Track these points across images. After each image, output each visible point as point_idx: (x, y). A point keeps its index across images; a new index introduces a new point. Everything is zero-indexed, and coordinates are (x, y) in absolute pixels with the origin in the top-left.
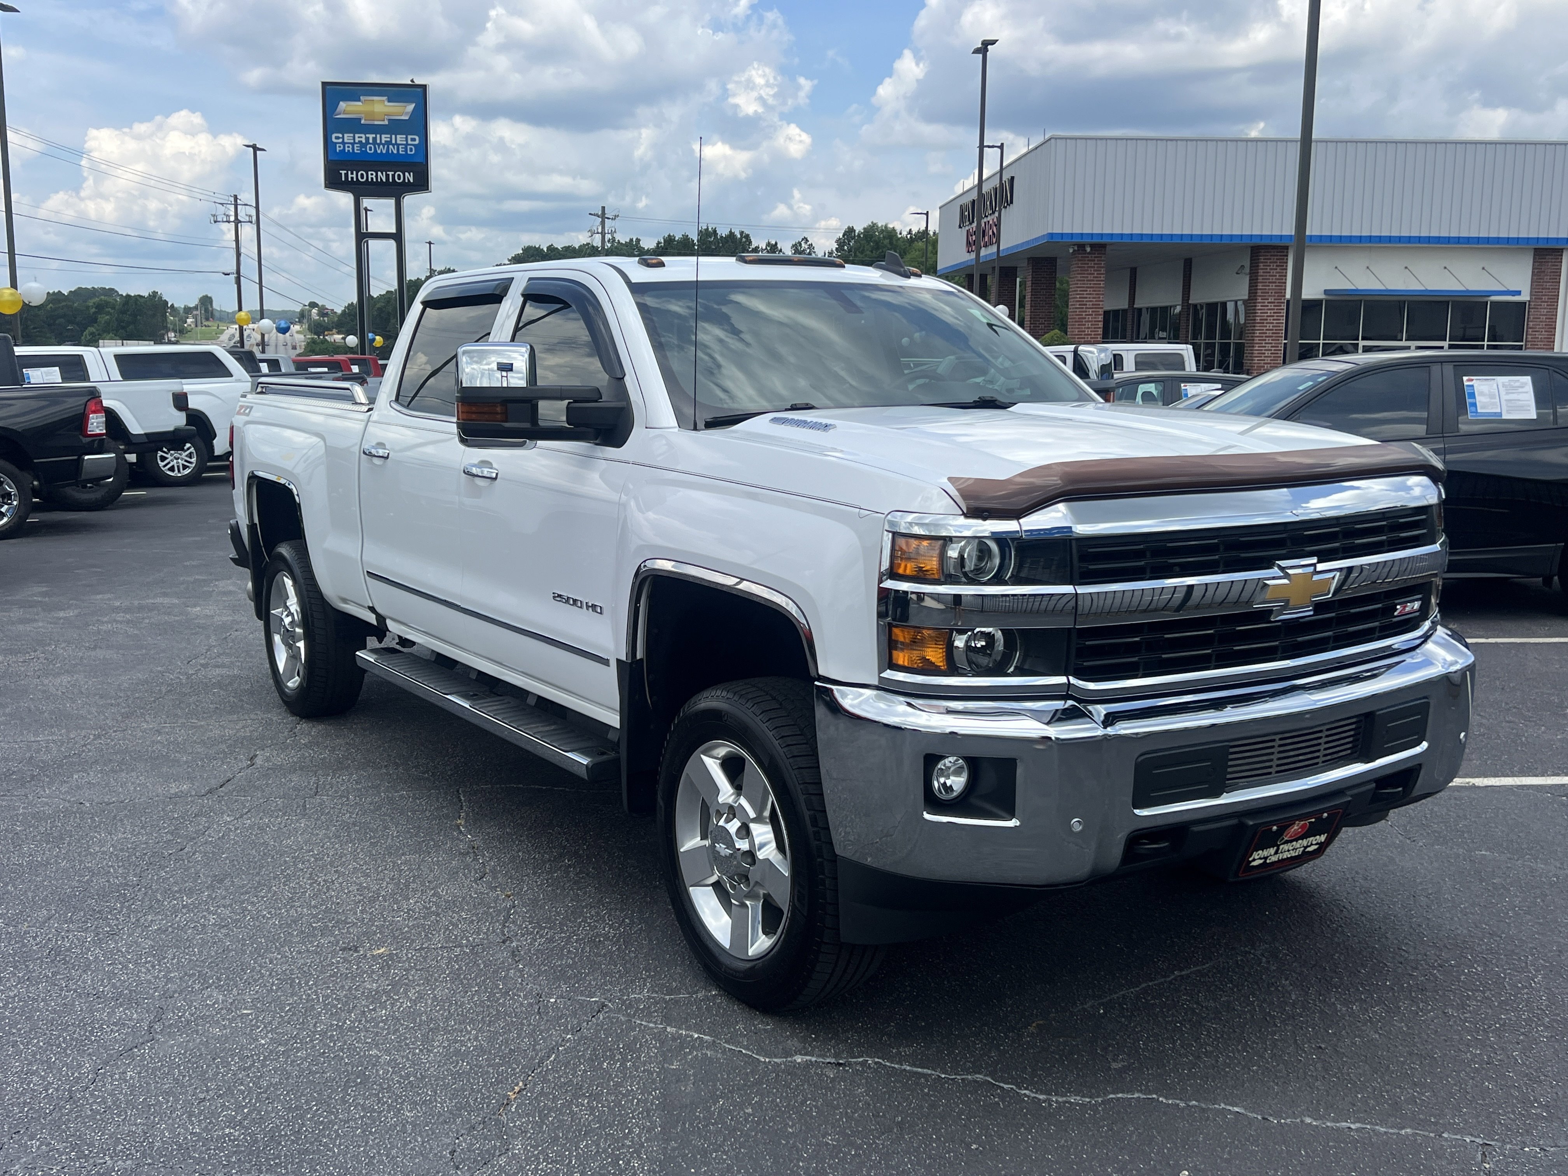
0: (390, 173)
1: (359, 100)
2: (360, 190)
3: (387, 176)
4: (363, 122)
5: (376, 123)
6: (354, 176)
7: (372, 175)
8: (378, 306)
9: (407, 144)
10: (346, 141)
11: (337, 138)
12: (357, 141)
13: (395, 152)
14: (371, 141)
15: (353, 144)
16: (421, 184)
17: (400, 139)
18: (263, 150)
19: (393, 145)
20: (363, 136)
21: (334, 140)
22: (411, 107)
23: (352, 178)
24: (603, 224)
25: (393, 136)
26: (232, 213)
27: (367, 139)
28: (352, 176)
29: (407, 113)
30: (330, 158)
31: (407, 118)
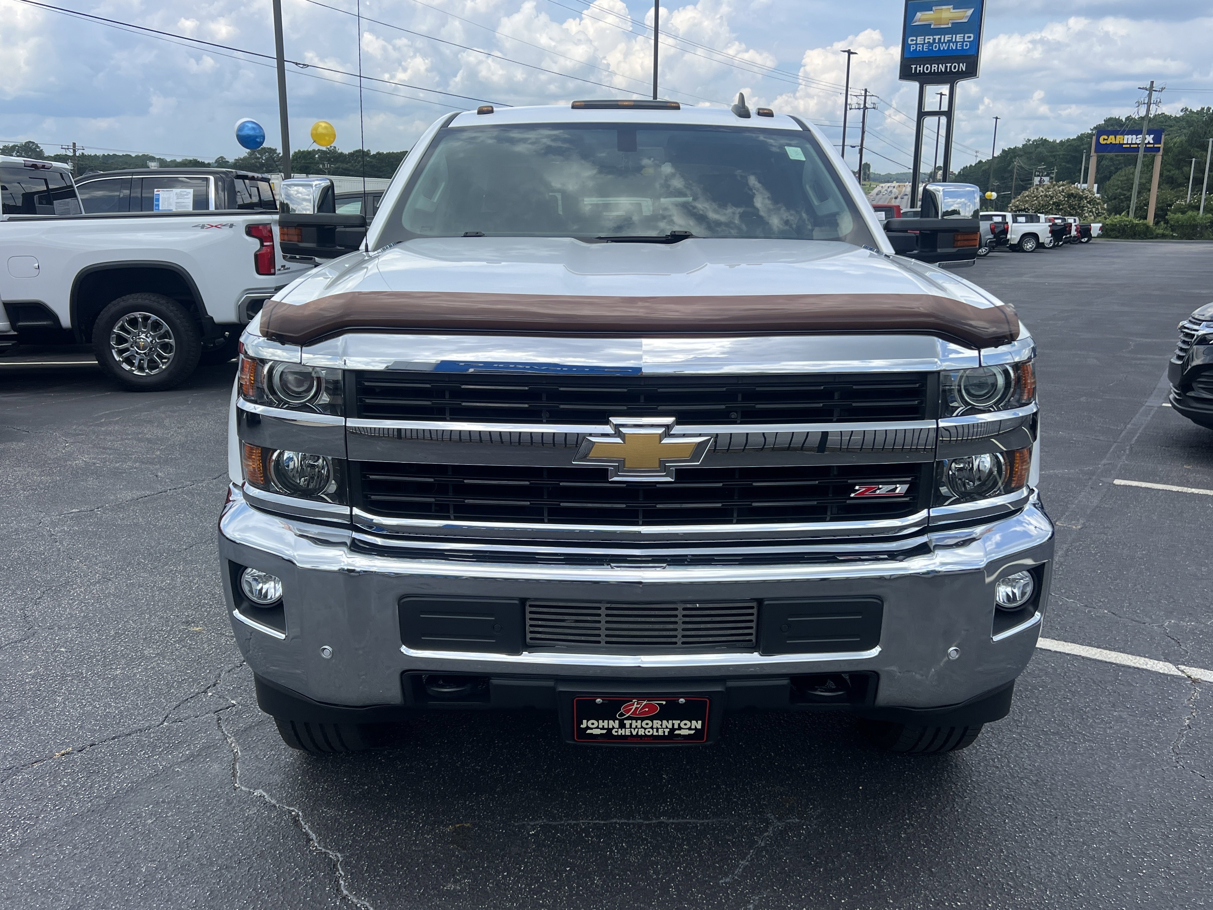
0: (949, 65)
1: (931, 10)
2: (925, 79)
3: (946, 67)
4: (932, 26)
5: (942, 26)
6: (922, 69)
7: (934, 67)
8: (983, 168)
9: (964, 41)
10: (918, 42)
11: (912, 40)
12: (926, 42)
13: (954, 48)
14: (937, 41)
15: (923, 44)
16: (971, 72)
17: (959, 38)
18: (856, 53)
19: (953, 43)
20: (931, 37)
21: (910, 42)
22: (970, 12)
23: (920, 70)
24: (1150, 96)
25: (954, 36)
26: (863, 102)
27: (934, 39)
28: (920, 69)
29: (967, 16)
30: (905, 56)
31: (966, 21)
